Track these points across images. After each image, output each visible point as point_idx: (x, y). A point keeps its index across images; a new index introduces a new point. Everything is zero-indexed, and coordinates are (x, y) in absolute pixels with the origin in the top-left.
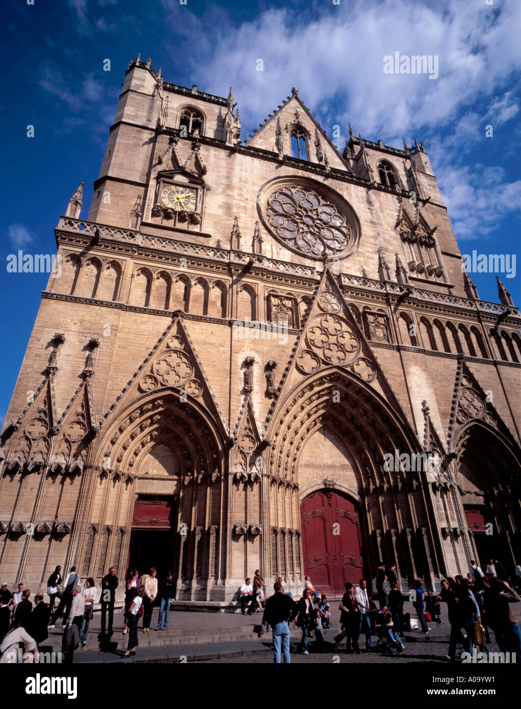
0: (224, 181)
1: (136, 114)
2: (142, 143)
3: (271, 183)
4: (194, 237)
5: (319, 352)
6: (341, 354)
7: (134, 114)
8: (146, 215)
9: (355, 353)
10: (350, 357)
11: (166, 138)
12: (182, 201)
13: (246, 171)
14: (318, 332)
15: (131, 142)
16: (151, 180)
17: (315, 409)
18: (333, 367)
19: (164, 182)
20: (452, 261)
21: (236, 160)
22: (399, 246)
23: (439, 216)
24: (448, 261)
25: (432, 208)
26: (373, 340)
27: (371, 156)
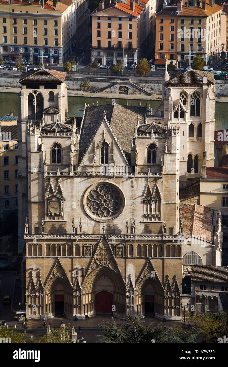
0: (70, 195)
2: (40, 181)
3: (88, 189)
4: (61, 223)
5: (99, 262)
7: (35, 166)
8: (46, 217)
11: (47, 179)
14: (99, 255)
15: (36, 182)
18: (102, 266)
19: (49, 202)
20: (169, 207)
21: (74, 182)
22: (142, 207)
23: (170, 181)
24: (167, 207)
25: (168, 176)
26: (117, 256)
27: (144, 144)
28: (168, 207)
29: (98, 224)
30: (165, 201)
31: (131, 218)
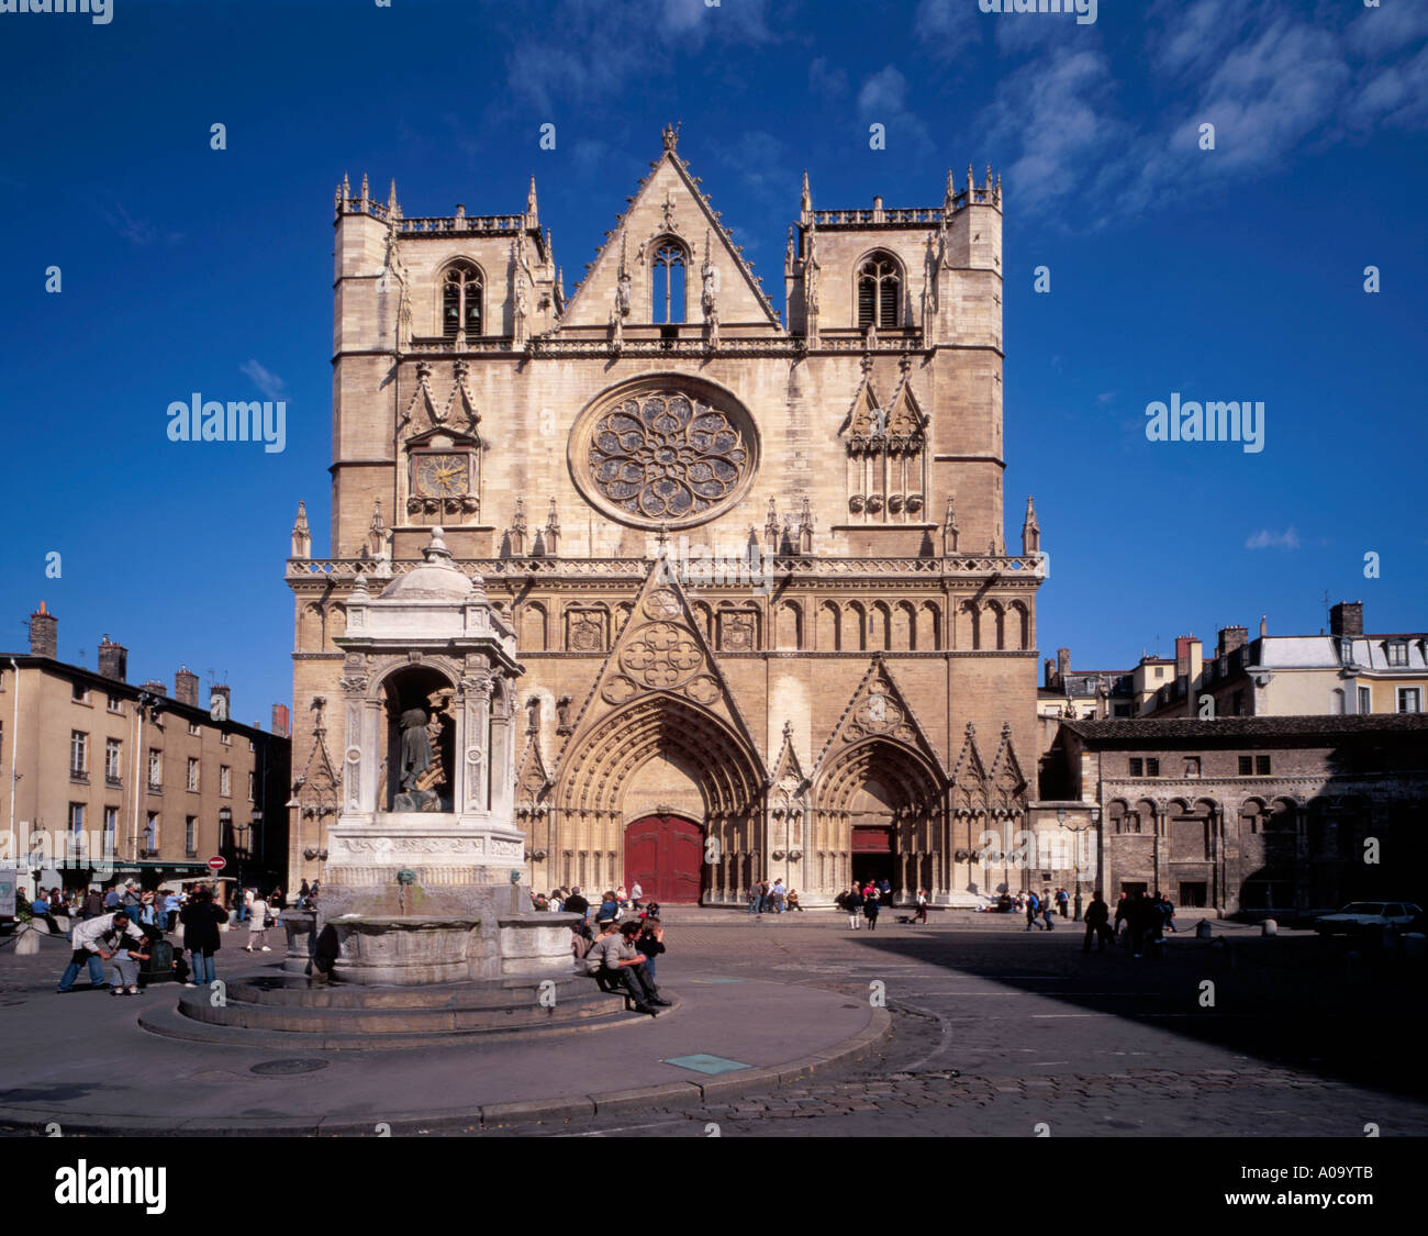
0: (512, 426)
1: (362, 328)
2: (379, 384)
3: (594, 406)
4: (471, 534)
5: (638, 676)
6: (671, 674)
7: (358, 329)
8: (400, 515)
9: (694, 670)
10: (685, 676)
11: (411, 367)
12: (446, 480)
13: (549, 394)
14: (640, 649)
15: (362, 388)
16: (399, 454)
17: (641, 737)
18: (657, 692)
19: (418, 454)
20: (962, 471)
21: (531, 377)
22: (838, 469)
23: (966, 374)
24: (951, 472)
25: (954, 357)
26: (725, 650)
27: (843, 252)
28: (956, 472)
29: (637, 537)
30: (943, 451)
31: (788, 512)
